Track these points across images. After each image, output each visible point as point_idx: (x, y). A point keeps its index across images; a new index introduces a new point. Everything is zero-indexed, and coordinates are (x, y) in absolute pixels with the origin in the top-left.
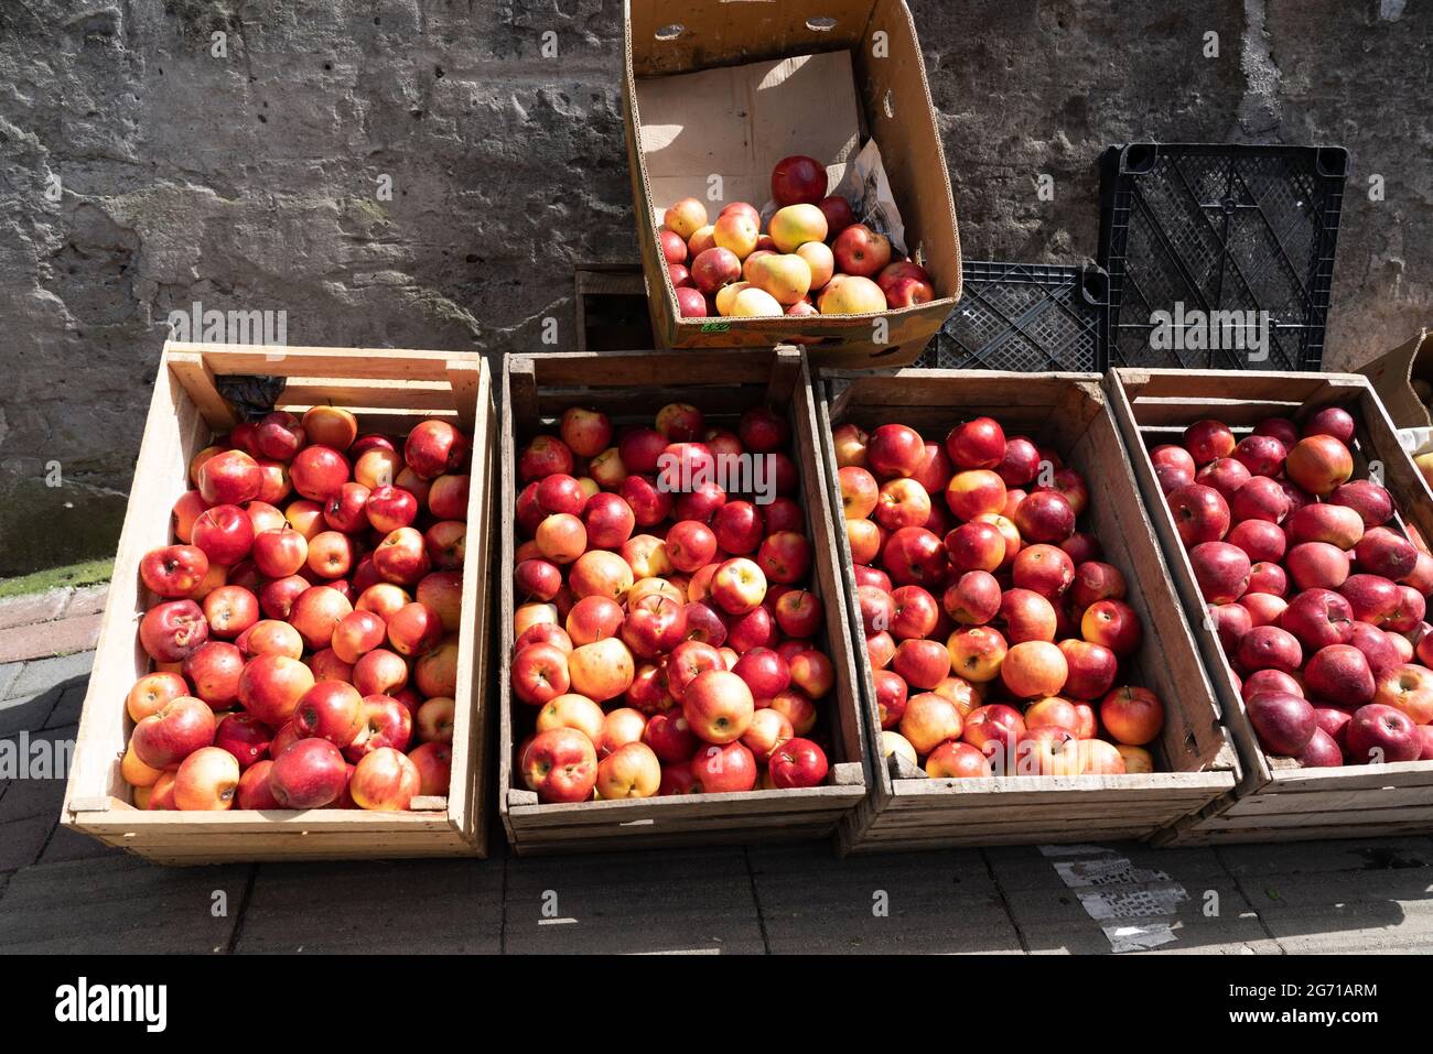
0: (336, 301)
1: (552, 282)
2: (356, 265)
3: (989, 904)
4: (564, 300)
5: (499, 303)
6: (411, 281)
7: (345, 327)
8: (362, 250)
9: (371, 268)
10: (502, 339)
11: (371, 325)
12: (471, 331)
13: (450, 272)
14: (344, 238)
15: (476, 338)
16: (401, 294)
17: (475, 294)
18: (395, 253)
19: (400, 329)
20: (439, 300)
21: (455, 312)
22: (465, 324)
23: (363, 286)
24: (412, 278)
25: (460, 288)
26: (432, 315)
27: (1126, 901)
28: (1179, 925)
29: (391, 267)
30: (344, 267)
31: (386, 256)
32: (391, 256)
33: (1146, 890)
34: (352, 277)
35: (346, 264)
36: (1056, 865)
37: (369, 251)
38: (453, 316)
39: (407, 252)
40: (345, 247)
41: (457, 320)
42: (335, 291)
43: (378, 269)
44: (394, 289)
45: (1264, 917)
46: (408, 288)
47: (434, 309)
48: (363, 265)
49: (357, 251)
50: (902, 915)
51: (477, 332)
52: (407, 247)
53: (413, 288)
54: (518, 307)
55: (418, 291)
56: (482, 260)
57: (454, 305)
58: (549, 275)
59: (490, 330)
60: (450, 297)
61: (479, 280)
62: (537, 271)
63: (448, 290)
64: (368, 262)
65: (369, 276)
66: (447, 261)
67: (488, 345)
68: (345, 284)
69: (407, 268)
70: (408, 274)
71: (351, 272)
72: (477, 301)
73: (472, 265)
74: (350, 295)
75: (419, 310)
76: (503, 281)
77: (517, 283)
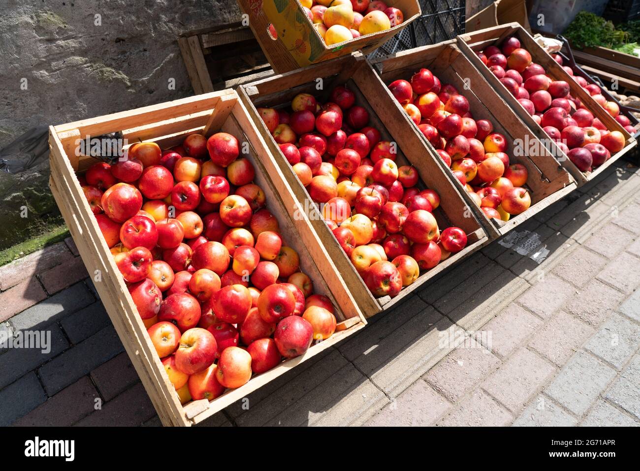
0: (43, 83)
1: (164, 46)
2: (51, 57)
3: (495, 266)
4: (172, 55)
5: (137, 64)
6: (86, 61)
7: (51, 98)
8: (53, 46)
9: (61, 57)
10: (143, 85)
11: (67, 93)
12: (125, 84)
13: (107, 50)
14: (40, 41)
15: (128, 87)
16: (82, 70)
17: (124, 61)
18: (74, 45)
19: (85, 92)
20: (104, 69)
21: (115, 75)
22: (121, 81)
23: (58, 70)
24: (87, 59)
25: (114, 60)
26: (102, 79)
27: (526, 245)
28: (546, 246)
29: (73, 54)
30: (44, 60)
31: (69, 48)
32: (72, 47)
33: (528, 238)
34: (50, 65)
35: (45, 57)
36: (499, 243)
37: (58, 46)
38: (114, 77)
39: (80, 43)
40: (42, 47)
41: (117, 79)
42: (42, 77)
43: (65, 57)
44: (77, 67)
45: (562, 232)
46: (85, 65)
47: (103, 75)
48: (55, 56)
49: (50, 48)
50: (475, 283)
51: (129, 84)
52: (80, 40)
53: (89, 64)
54: (148, 64)
55: (92, 66)
56: (123, 40)
57: (113, 70)
58: (162, 42)
59: (135, 81)
60: (110, 66)
61: (124, 53)
62: (156, 41)
63: (108, 62)
64: (59, 53)
65: (61, 62)
66: (104, 44)
67: (135, 90)
68: (47, 70)
69: (83, 53)
70: (84, 57)
71: (49, 62)
72: (125, 65)
73: (118, 43)
74: (52, 77)
75: (94, 78)
76: (138, 51)
77: (145, 50)
